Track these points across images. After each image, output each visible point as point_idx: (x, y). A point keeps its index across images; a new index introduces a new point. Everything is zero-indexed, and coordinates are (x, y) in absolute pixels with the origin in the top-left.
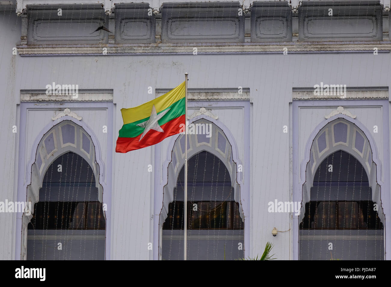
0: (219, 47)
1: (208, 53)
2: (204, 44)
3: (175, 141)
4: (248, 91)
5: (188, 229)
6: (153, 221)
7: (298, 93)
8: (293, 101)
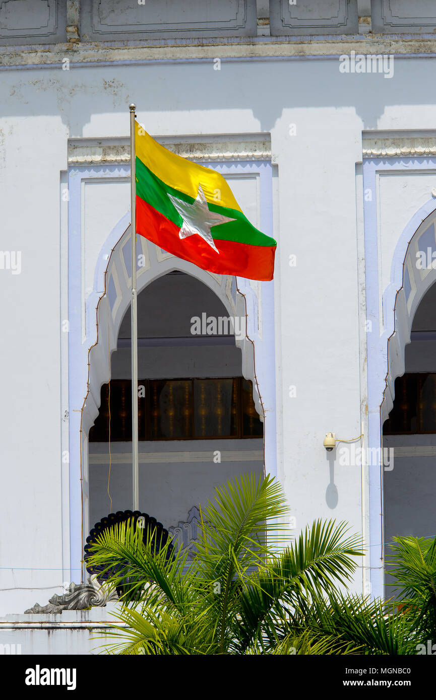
0: (203, 48)
1: (179, 61)
2: (171, 42)
3: (113, 250)
4: (268, 139)
5: (141, 438)
6: (66, 425)
7: (373, 142)
8: (363, 159)
